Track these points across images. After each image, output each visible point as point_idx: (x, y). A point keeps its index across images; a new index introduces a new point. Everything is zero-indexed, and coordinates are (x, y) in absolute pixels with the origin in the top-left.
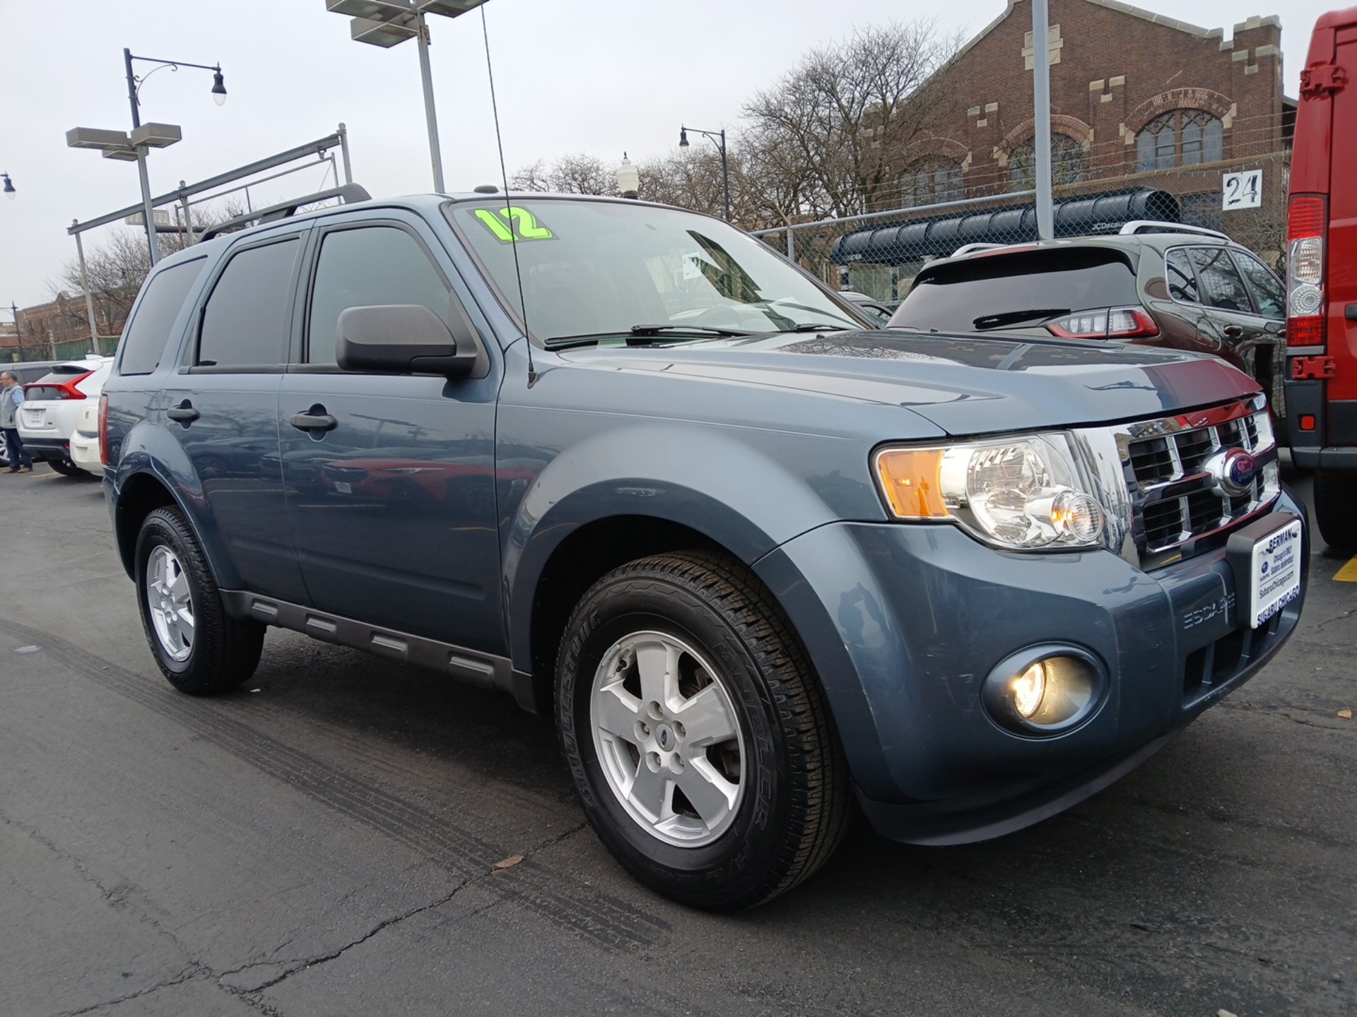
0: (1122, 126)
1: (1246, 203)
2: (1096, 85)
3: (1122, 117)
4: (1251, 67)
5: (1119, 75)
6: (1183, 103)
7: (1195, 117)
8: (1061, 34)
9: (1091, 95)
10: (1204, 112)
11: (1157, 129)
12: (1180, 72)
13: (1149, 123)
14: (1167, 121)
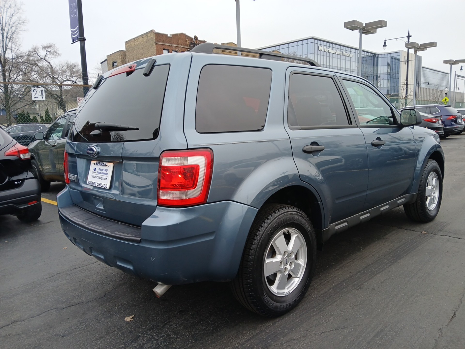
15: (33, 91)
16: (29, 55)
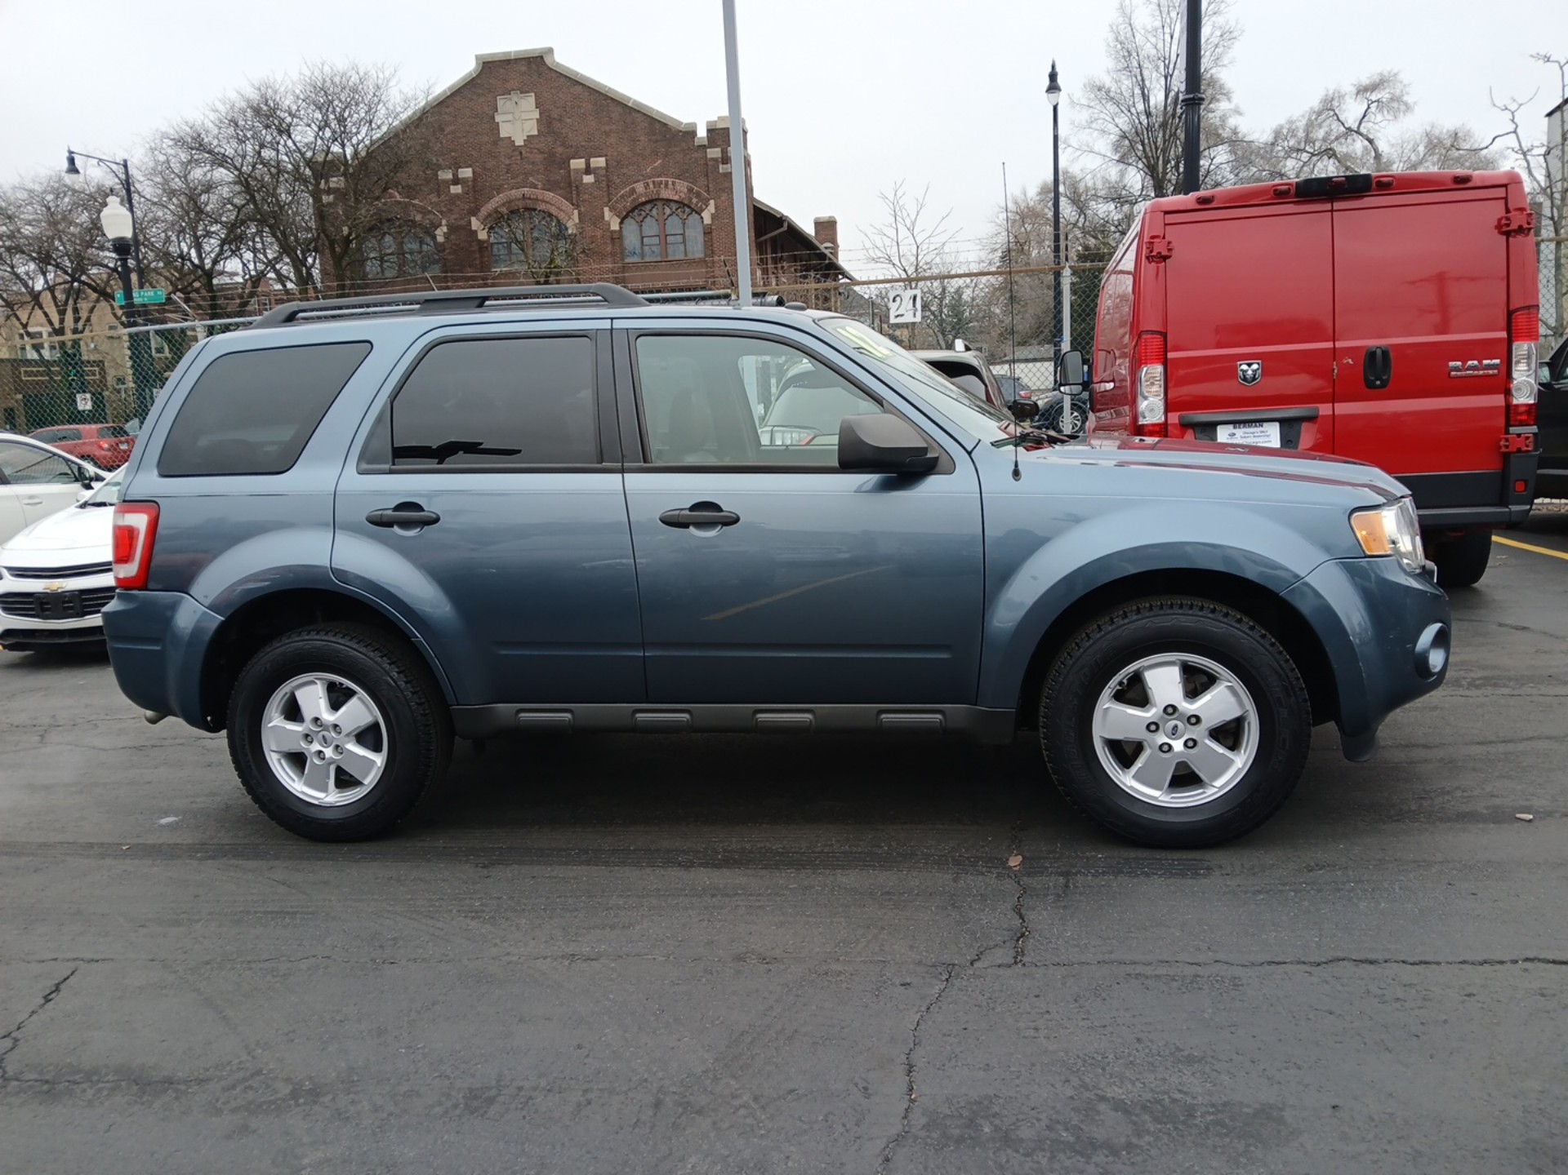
0: (606, 210)
1: (908, 318)
2: (577, 164)
3: (606, 200)
4: (725, 166)
5: (600, 156)
6: (665, 194)
7: (677, 209)
8: (536, 104)
9: (572, 174)
10: (685, 205)
11: (641, 218)
12: (659, 162)
13: (632, 210)
14: (650, 210)
15: (894, 301)
16: (1310, 126)
